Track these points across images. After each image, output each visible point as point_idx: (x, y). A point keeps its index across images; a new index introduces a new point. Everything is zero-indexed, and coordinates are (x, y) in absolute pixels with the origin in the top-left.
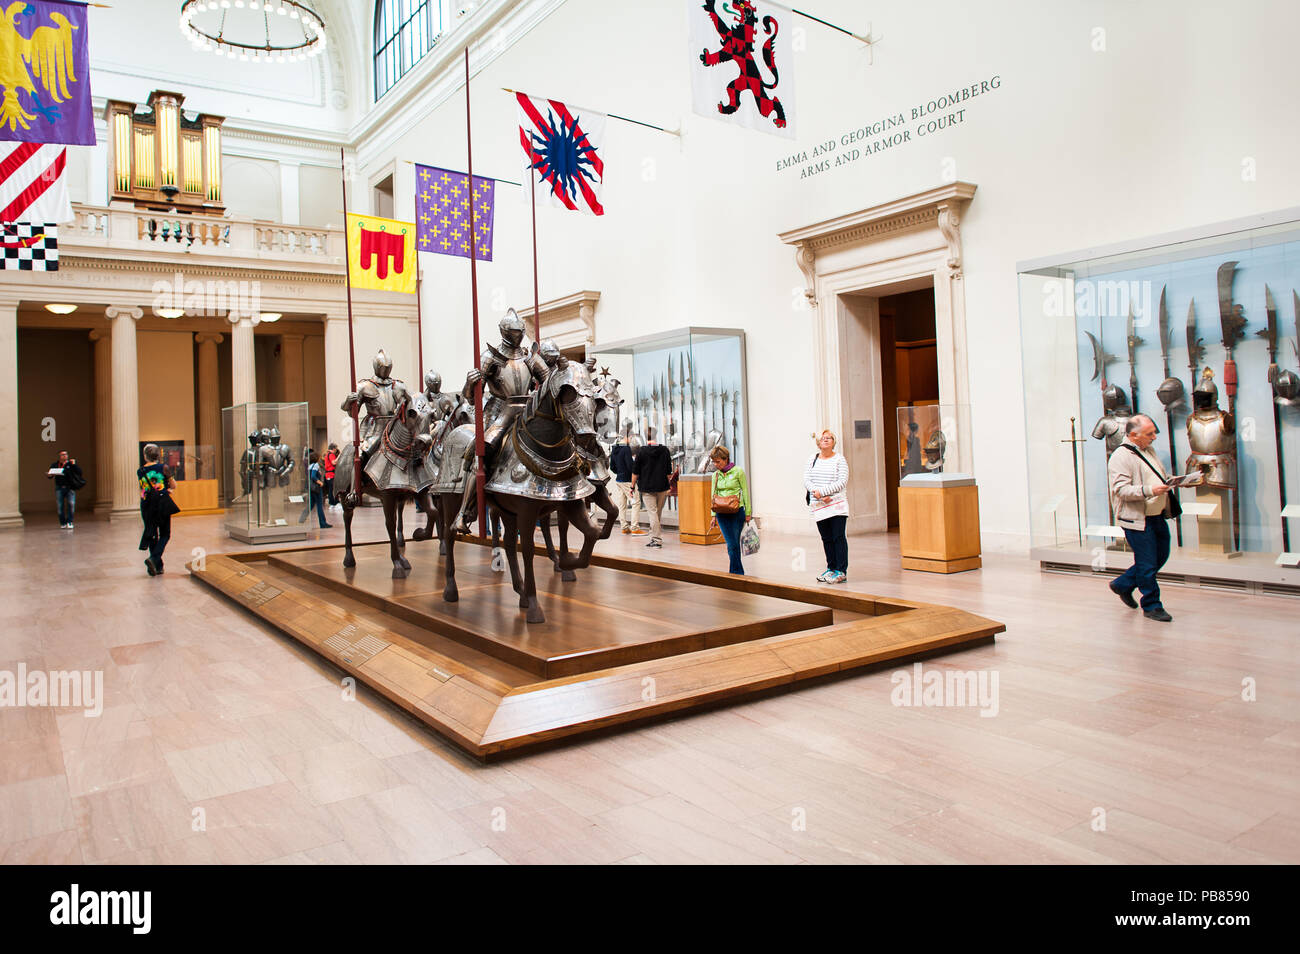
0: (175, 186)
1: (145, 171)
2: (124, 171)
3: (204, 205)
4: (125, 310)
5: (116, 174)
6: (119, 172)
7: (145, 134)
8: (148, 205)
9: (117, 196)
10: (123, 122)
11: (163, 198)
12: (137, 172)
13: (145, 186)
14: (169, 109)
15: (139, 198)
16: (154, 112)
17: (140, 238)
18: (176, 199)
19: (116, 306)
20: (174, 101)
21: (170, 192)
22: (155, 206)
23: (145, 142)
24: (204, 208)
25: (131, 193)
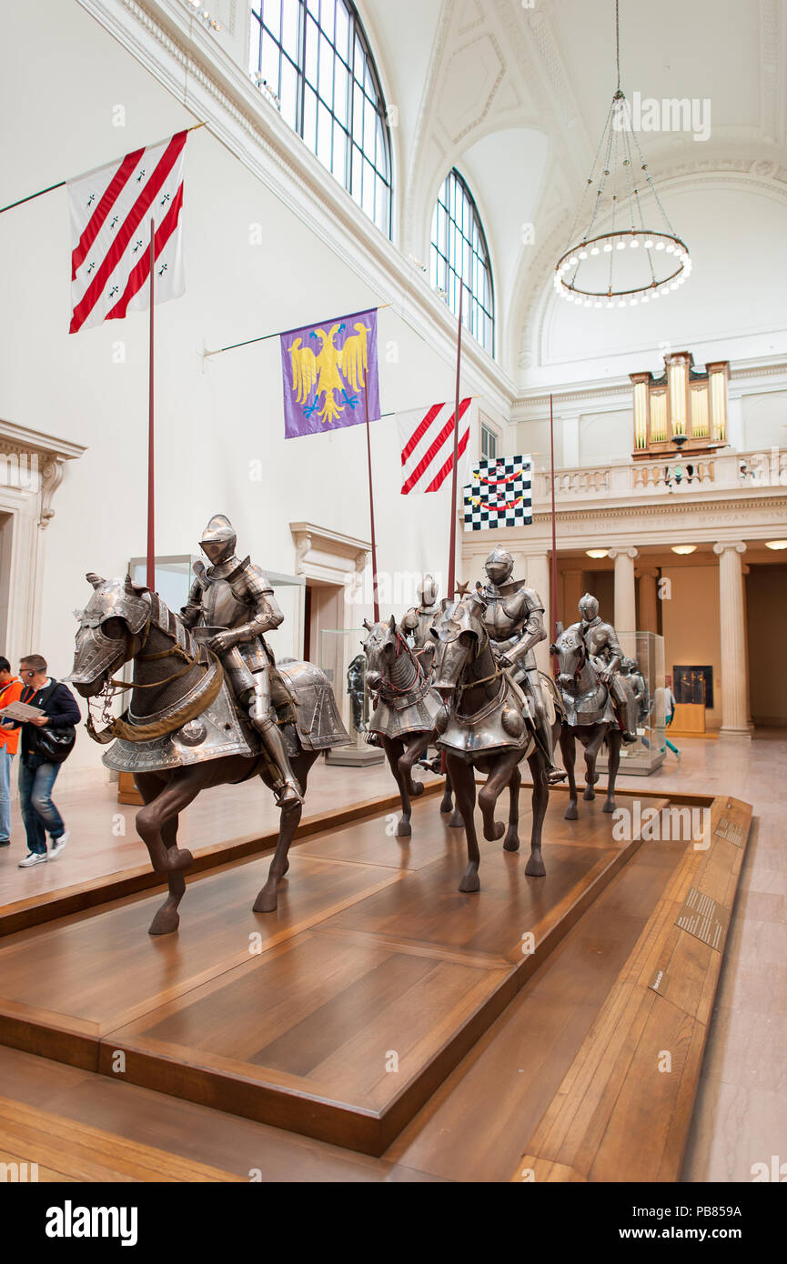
0: (683, 435)
1: (659, 428)
2: (641, 431)
3: (709, 446)
4: (626, 550)
5: (635, 435)
6: (637, 433)
7: (658, 395)
8: (661, 456)
9: (637, 453)
10: (641, 388)
11: (674, 448)
12: (653, 430)
13: (660, 441)
14: (677, 368)
15: (653, 452)
16: (666, 374)
17: (635, 486)
18: (685, 447)
19: (616, 548)
20: (682, 359)
21: (679, 441)
22: (668, 455)
23: (659, 401)
24: (709, 449)
25: (647, 449)
